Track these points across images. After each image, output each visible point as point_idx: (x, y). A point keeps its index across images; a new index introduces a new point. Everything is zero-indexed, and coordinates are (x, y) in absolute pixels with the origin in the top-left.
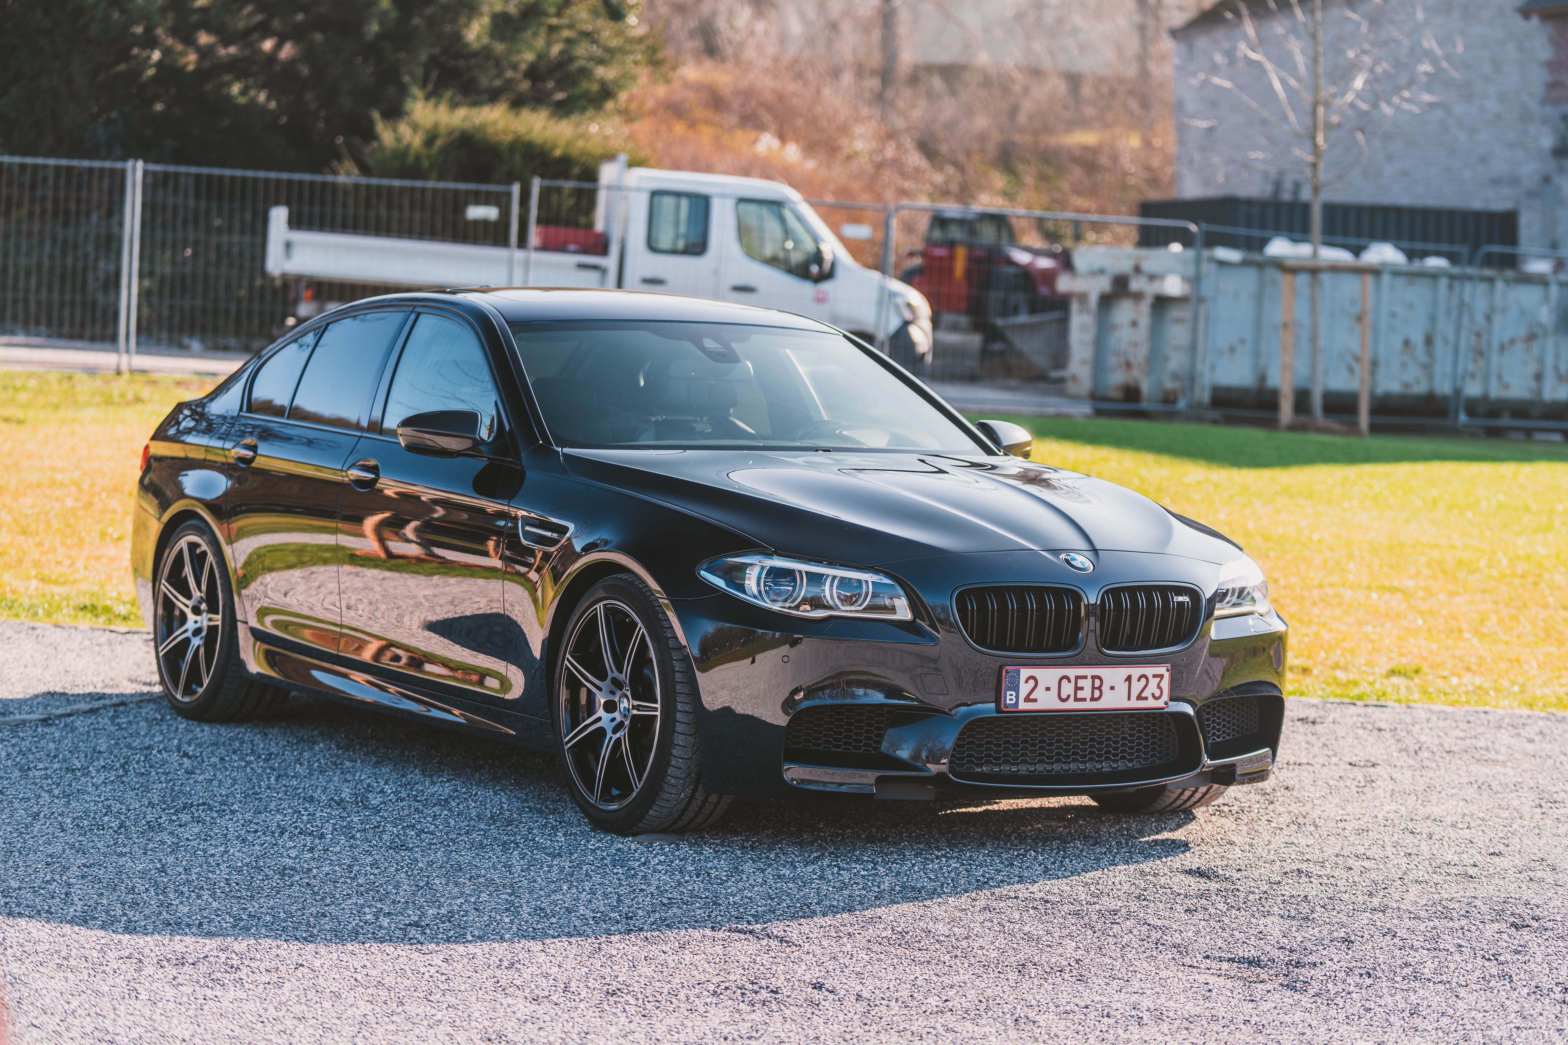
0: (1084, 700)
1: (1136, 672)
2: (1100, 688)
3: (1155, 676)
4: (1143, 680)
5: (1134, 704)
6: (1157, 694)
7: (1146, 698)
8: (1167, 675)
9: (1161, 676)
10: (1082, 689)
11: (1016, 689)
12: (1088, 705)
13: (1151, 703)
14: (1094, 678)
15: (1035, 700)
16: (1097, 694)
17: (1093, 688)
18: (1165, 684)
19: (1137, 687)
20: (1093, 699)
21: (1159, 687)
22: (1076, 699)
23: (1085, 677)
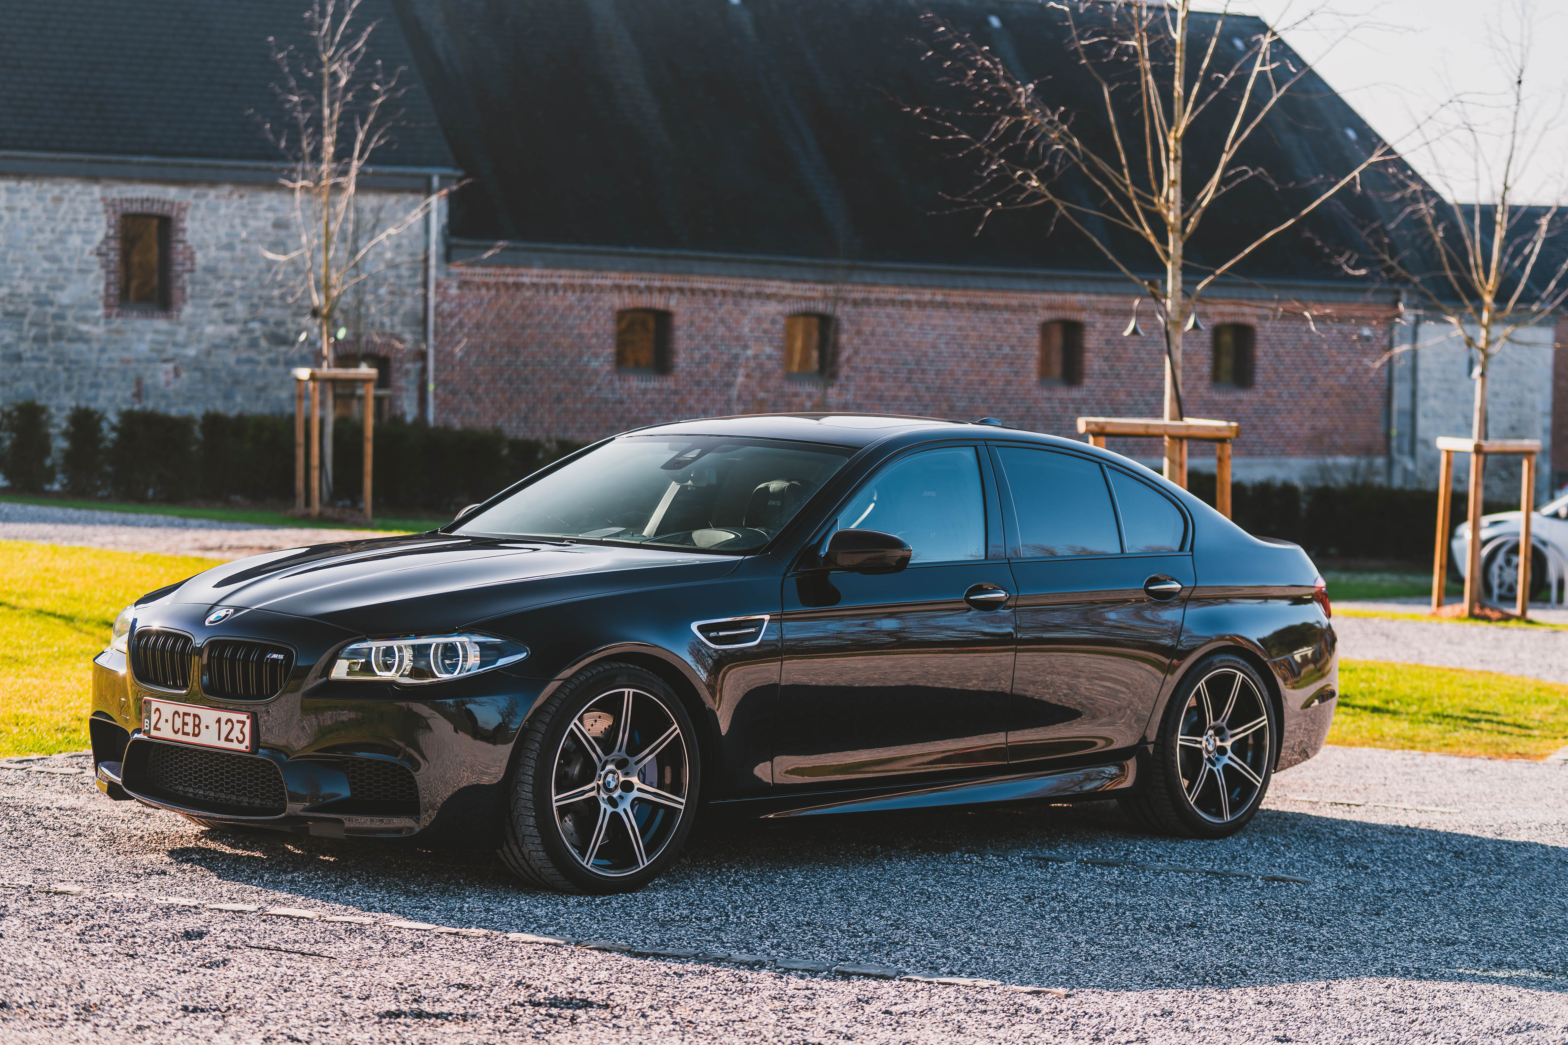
0: (188, 734)
1: (225, 715)
2: (198, 726)
3: (238, 722)
4: (229, 724)
5: (223, 744)
6: (241, 738)
7: (232, 741)
8: (248, 722)
9: (244, 723)
10: (187, 724)
11: (149, 718)
12: (190, 739)
13: (235, 745)
14: (195, 716)
15: (159, 729)
16: (197, 731)
17: (195, 725)
18: (247, 730)
19: (225, 729)
20: (194, 735)
21: (242, 732)
22: (184, 733)
23: (189, 715)
